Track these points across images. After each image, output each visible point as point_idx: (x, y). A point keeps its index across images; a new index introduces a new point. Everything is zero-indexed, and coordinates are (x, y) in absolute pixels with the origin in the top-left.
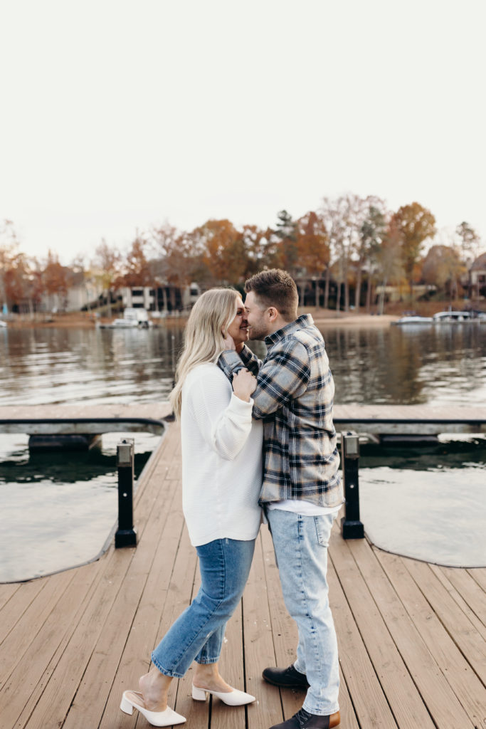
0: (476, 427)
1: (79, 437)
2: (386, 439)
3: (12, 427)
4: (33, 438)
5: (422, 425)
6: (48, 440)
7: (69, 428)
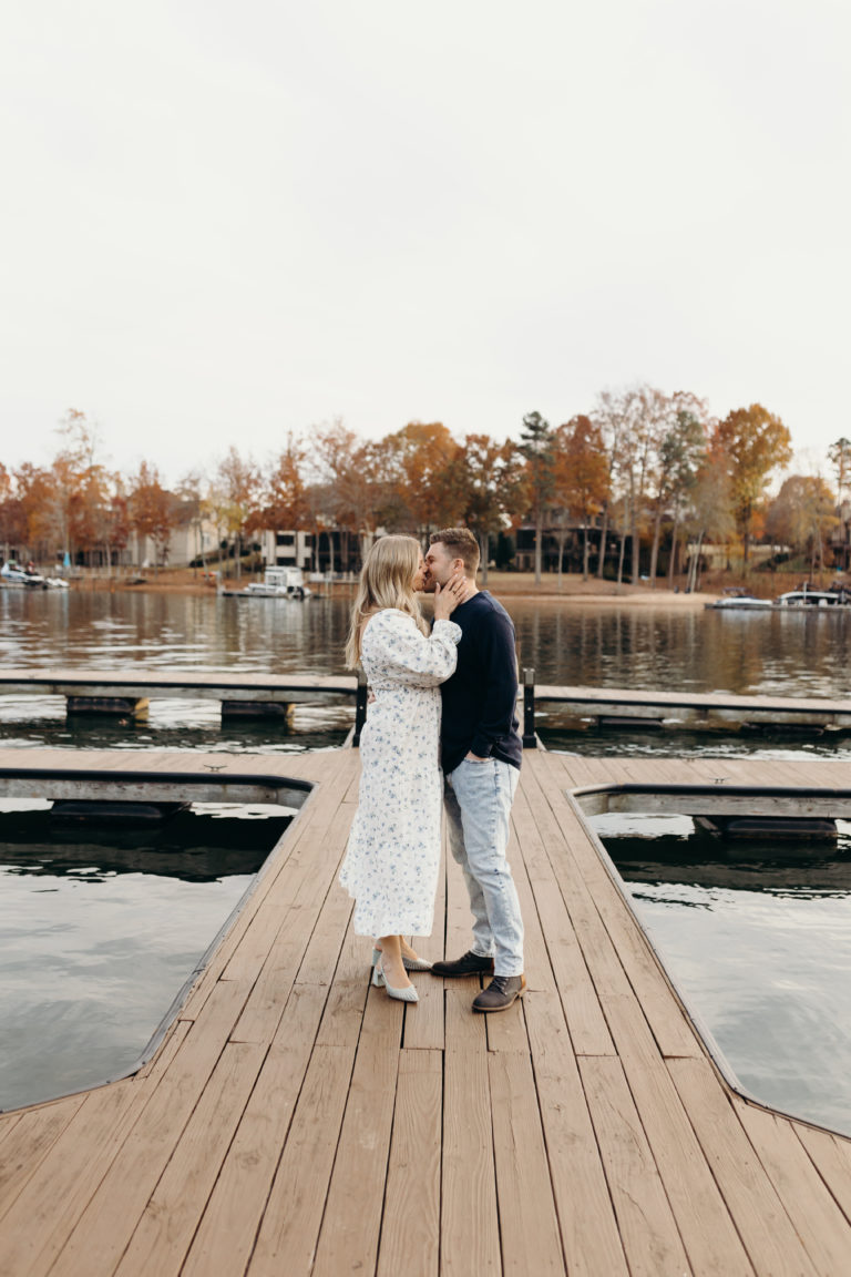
0: (703, 712)
1: (276, 705)
2: (605, 721)
3: (206, 692)
4: (226, 704)
5: (644, 707)
6: (242, 707)
7: (266, 696)
